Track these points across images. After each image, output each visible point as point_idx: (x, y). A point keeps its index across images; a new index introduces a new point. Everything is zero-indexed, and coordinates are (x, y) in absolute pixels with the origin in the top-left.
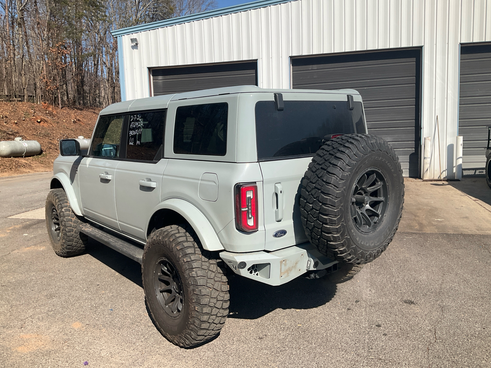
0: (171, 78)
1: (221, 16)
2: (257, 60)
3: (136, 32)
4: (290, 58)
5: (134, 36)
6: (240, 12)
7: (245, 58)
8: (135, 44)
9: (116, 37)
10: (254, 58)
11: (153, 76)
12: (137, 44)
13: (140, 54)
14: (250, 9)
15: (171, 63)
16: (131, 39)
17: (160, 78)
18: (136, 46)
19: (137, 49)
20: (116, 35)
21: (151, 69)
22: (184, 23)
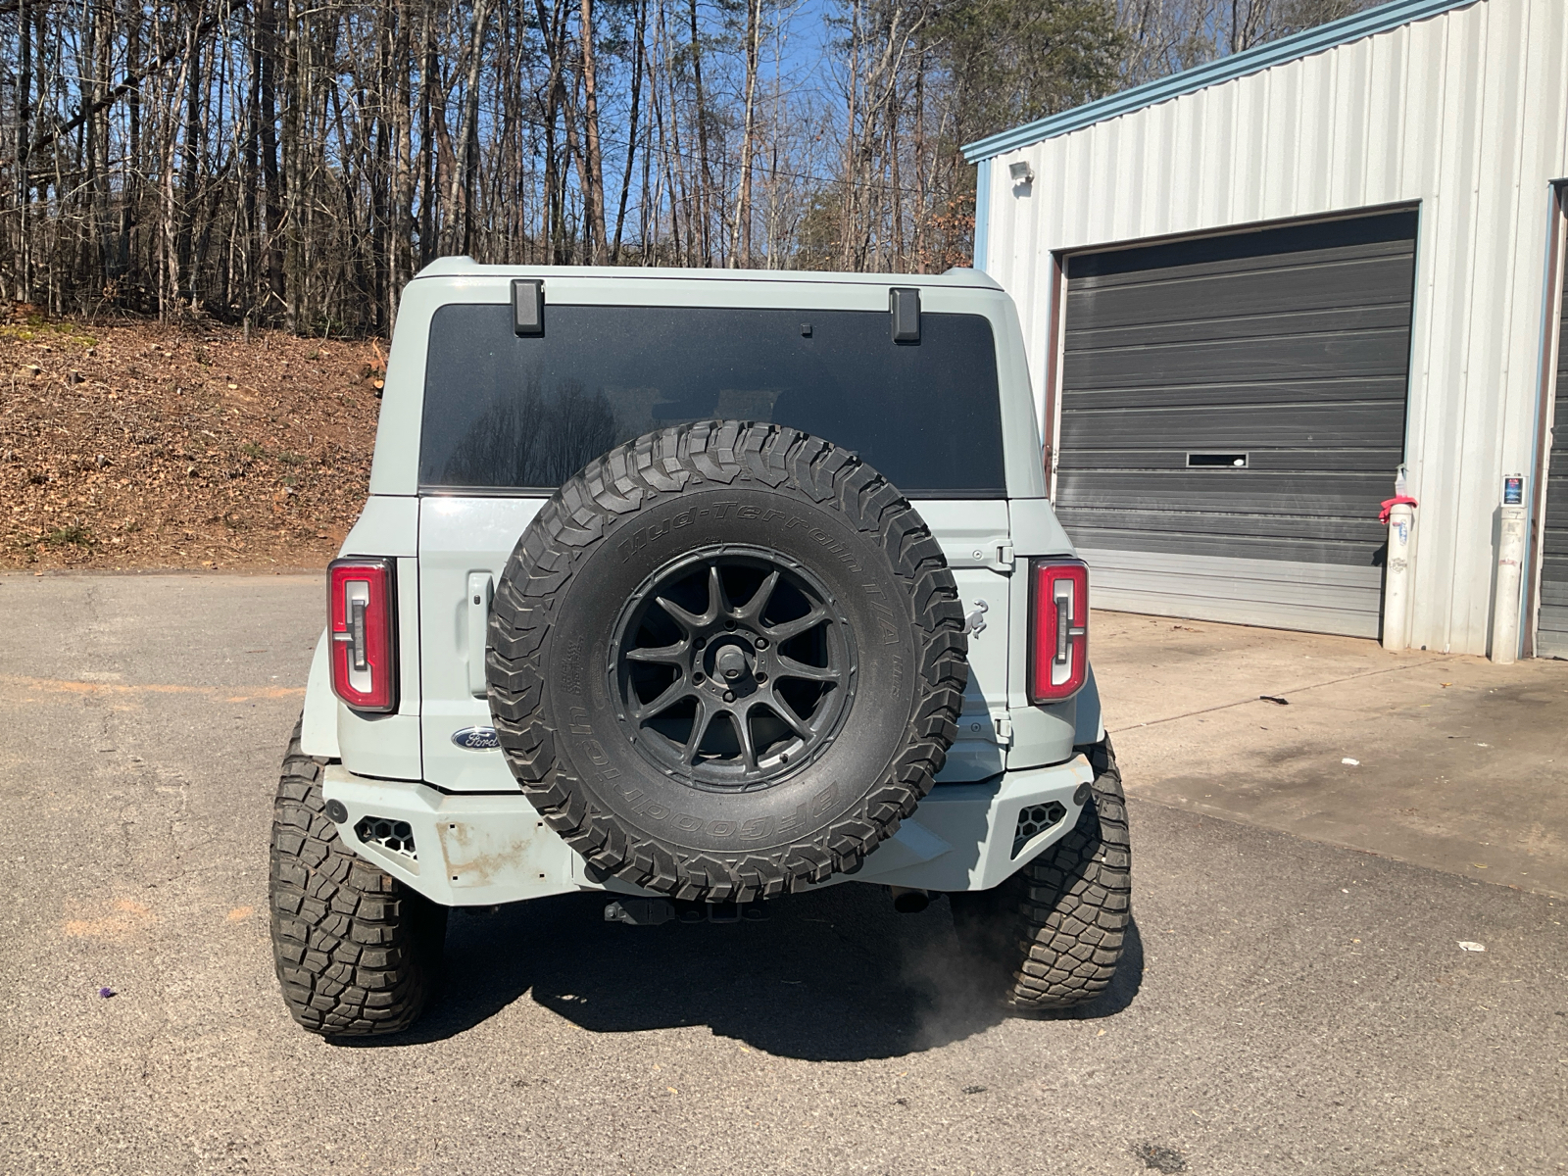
0: (1123, 281)
1: (1301, 58)
2: (1417, 203)
3: (1030, 141)
4: (1552, 186)
5: (1023, 155)
6: (1371, 36)
7: (1373, 196)
8: (1023, 180)
9: (976, 164)
10: (1408, 196)
11: (1069, 277)
12: (1029, 180)
13: (1035, 207)
14: (1406, 21)
15: (1121, 231)
16: (1011, 166)
17: (1090, 281)
18: (1024, 189)
19: (1029, 195)
20: (974, 157)
21: (1065, 257)
22: (1177, 98)
